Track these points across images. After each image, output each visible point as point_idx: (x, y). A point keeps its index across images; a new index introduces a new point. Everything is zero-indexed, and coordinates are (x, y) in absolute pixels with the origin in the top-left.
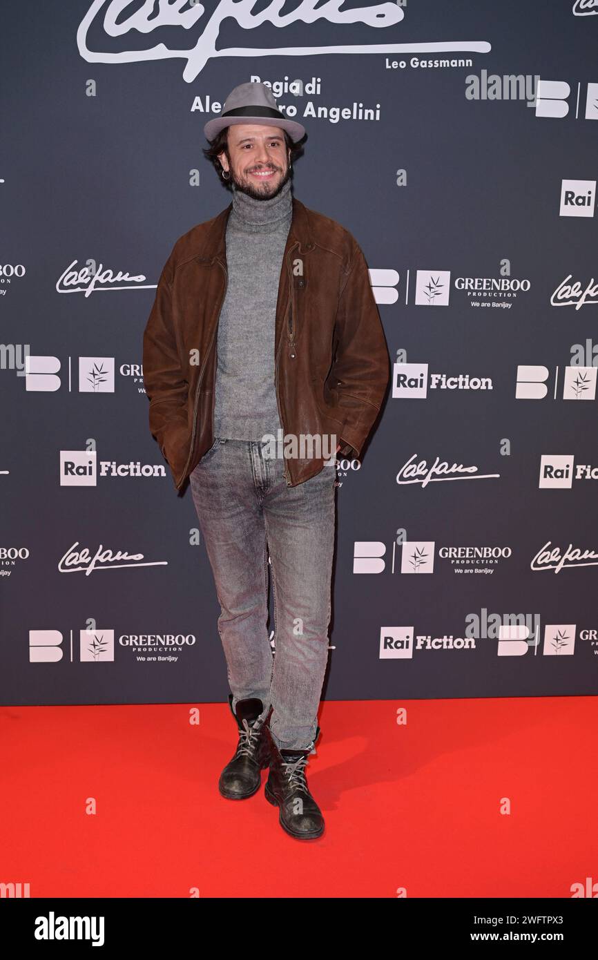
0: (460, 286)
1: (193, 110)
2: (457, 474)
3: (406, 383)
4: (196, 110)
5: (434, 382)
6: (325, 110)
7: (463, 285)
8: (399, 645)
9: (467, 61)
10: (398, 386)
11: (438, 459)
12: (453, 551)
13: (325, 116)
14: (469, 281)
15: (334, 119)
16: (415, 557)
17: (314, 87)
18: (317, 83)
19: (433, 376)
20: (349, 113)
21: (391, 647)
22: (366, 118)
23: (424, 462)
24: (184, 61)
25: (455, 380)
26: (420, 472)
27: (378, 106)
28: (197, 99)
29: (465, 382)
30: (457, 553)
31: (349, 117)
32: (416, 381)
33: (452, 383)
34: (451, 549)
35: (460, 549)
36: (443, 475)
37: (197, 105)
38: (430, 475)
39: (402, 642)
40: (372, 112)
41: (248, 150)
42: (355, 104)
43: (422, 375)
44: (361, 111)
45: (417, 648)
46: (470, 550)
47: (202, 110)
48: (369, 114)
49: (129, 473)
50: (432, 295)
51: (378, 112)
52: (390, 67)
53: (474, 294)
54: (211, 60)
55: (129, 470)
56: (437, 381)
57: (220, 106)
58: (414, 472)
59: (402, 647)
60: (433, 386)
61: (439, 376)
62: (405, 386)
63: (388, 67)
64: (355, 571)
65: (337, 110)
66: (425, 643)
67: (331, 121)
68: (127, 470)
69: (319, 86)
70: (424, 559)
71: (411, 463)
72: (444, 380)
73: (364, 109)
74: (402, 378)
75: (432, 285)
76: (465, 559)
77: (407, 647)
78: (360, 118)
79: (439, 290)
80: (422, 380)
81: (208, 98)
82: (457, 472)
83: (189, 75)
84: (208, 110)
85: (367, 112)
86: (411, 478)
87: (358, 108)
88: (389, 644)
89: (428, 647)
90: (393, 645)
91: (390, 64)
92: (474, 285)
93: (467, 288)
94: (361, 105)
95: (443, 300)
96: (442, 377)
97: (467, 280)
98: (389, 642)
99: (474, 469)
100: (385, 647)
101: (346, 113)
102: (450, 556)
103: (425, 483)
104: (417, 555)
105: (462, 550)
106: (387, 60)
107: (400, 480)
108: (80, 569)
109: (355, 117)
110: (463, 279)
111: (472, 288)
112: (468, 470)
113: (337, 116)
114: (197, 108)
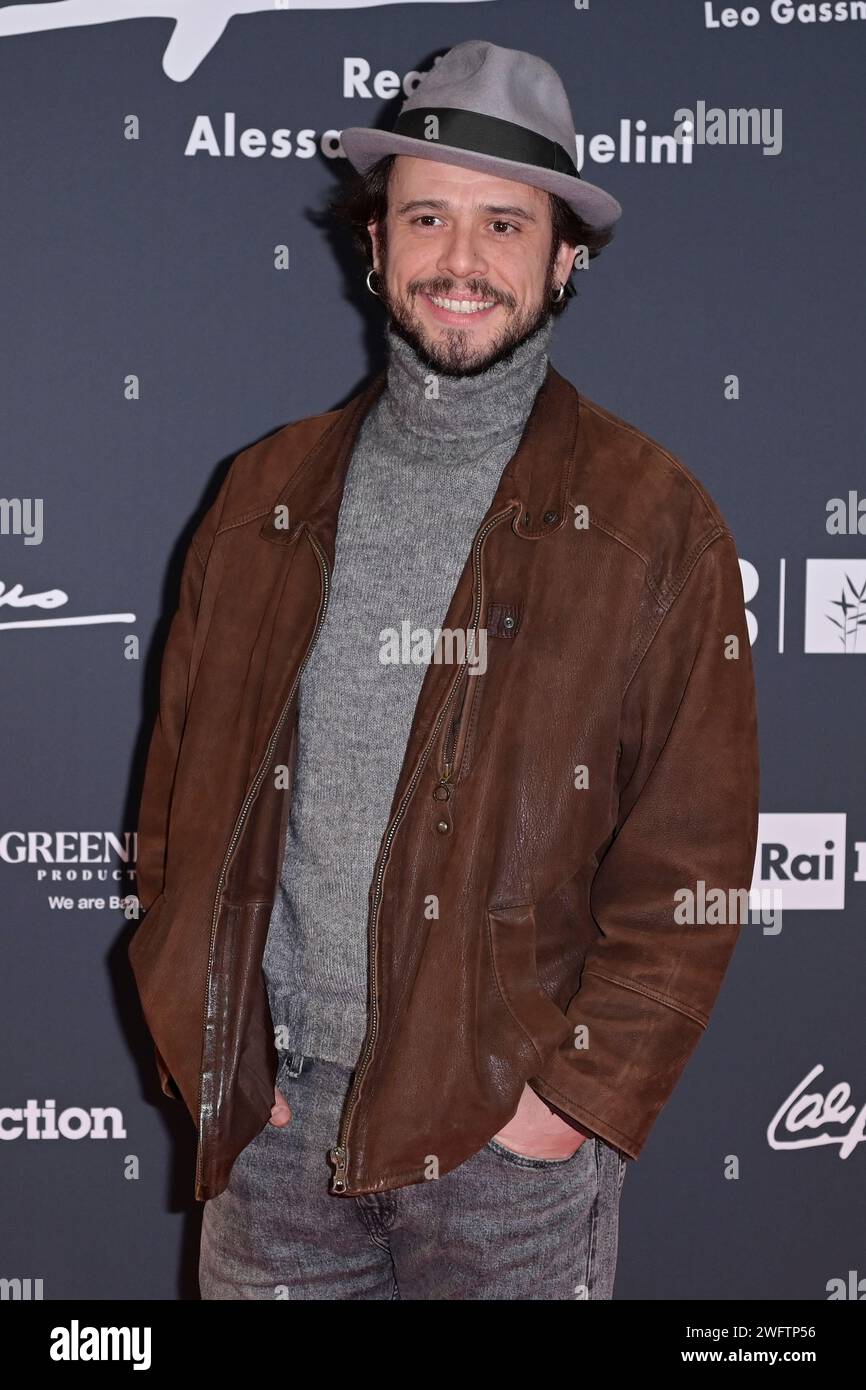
1: (190, 151)
3: (786, 867)
4: (199, 151)
10: (766, 877)
20: (610, 145)
22: (656, 158)
24: (165, 27)
26: (832, 1116)
28: (203, 124)
31: (608, 158)
32: (814, 860)
37: (203, 138)
40: (670, 142)
41: (426, 230)
42: (625, 124)
43: (829, 845)
44: (641, 141)
47: (214, 152)
48: (664, 148)
51: (687, 142)
54: (237, 20)
57: (262, 139)
58: (815, 1115)
62: (782, 876)
71: (809, 1090)
73: (648, 134)
74: (777, 855)
78: (641, 158)
80: (829, 860)
81: (230, 119)
84: (231, 152)
85: (657, 142)
86: (807, 1133)
87: (634, 133)
94: (641, 125)
101: (601, 147)
107: (778, 1138)
109: (625, 157)
114: (203, 145)
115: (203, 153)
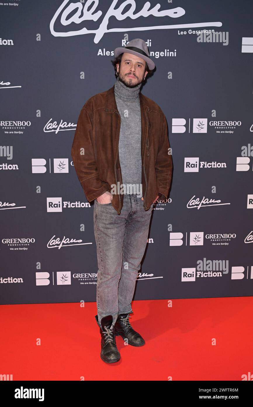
0: (211, 125)
1: (98, 55)
2: (212, 203)
3: (190, 166)
4: (99, 55)
5: (202, 165)
6: (153, 53)
7: (213, 124)
8: (190, 275)
9: (212, 30)
10: (187, 167)
11: (204, 197)
12: (211, 235)
13: (153, 55)
14: (215, 123)
15: (157, 56)
16: (196, 239)
17: (149, 43)
18: (149, 42)
19: (201, 163)
20: (163, 54)
21: (186, 277)
22: (170, 56)
23: (198, 199)
24: (94, 35)
25: (210, 164)
26: (197, 203)
27: (175, 50)
28: (100, 50)
29: (215, 165)
30: (213, 237)
31: (163, 55)
32: (194, 165)
33: (209, 165)
34: (210, 235)
35: (214, 235)
36: (206, 204)
37: (100, 53)
38: (201, 204)
39: (191, 274)
40: (173, 53)
42: (166, 50)
43: (196, 162)
44: (168, 53)
45: (197, 277)
46: (219, 235)
47: (102, 55)
48: (172, 54)
49: (75, 206)
50: (200, 128)
51: (175, 53)
52: (180, 34)
53: (218, 128)
54: (105, 34)
55: (75, 205)
56: (203, 165)
57: (109, 53)
58: (194, 203)
59: (191, 276)
60: (201, 167)
61: (204, 163)
62: (189, 167)
63: (179, 34)
64: (171, 245)
65: (158, 53)
66: (201, 275)
67: (156, 57)
68: (74, 205)
69: (150, 43)
70: (199, 239)
71: (193, 199)
72: (206, 164)
73: (169, 52)
74: (188, 164)
75: (200, 125)
76: (217, 239)
77: (193, 276)
78: (168, 55)
79: (203, 126)
80: (196, 164)
81: (104, 49)
82: (212, 202)
83: (97, 40)
84: (104, 55)
85: (171, 53)
86: (193, 206)
87: (167, 52)
88: (186, 275)
89: (202, 276)
90: (187, 275)
91: (180, 33)
92: (217, 124)
93: (214, 125)
94: (168, 50)
95: (205, 131)
96: (205, 163)
97: (214, 122)
98: (185, 275)
99: (220, 201)
100: (184, 277)
101: (162, 54)
102: (210, 238)
103: (199, 207)
104: (196, 238)
105: (215, 235)
106: (179, 31)
107: (188, 206)
108: (56, 246)
109: (166, 55)
110: (213, 122)
111: (217, 125)
112: (217, 201)
113: (158, 55)
114: (100, 54)
115: (100, 55)
